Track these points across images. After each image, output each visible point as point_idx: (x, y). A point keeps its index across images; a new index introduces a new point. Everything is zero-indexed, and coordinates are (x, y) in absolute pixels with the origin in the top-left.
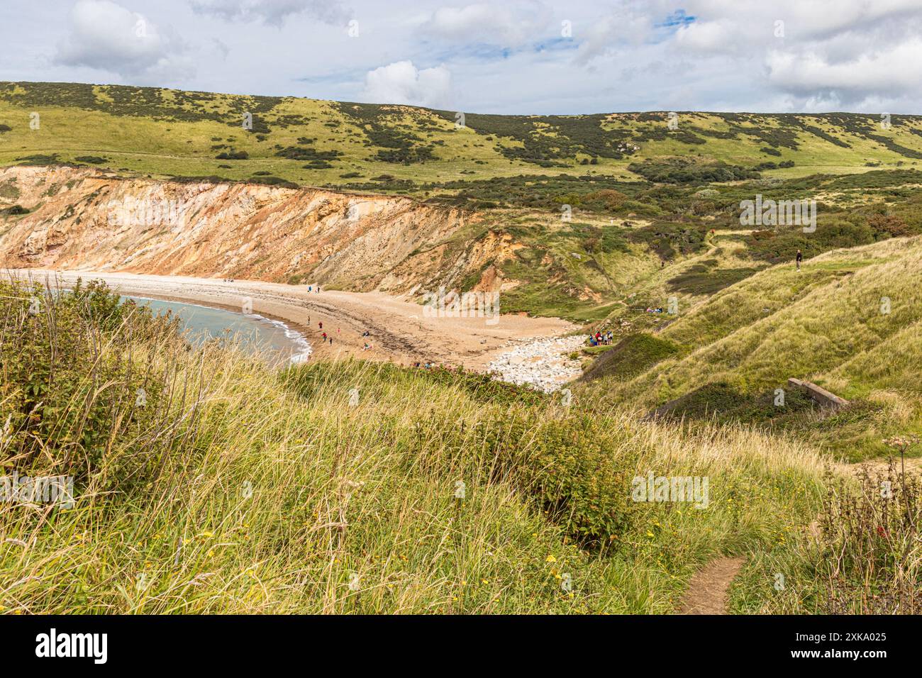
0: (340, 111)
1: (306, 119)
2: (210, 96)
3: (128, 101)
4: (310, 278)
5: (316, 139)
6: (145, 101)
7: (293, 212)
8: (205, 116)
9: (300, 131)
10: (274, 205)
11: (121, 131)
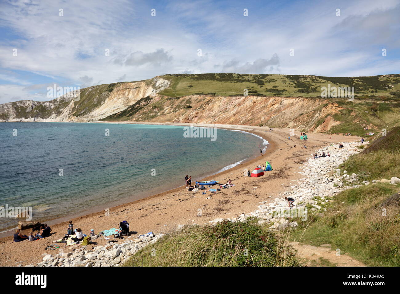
0: (287, 78)
1: (276, 80)
2: (247, 75)
3: (224, 77)
4: (266, 124)
5: (278, 86)
6: (228, 77)
7: (264, 104)
8: (246, 81)
9: (274, 84)
10: (258, 102)
11: (221, 86)
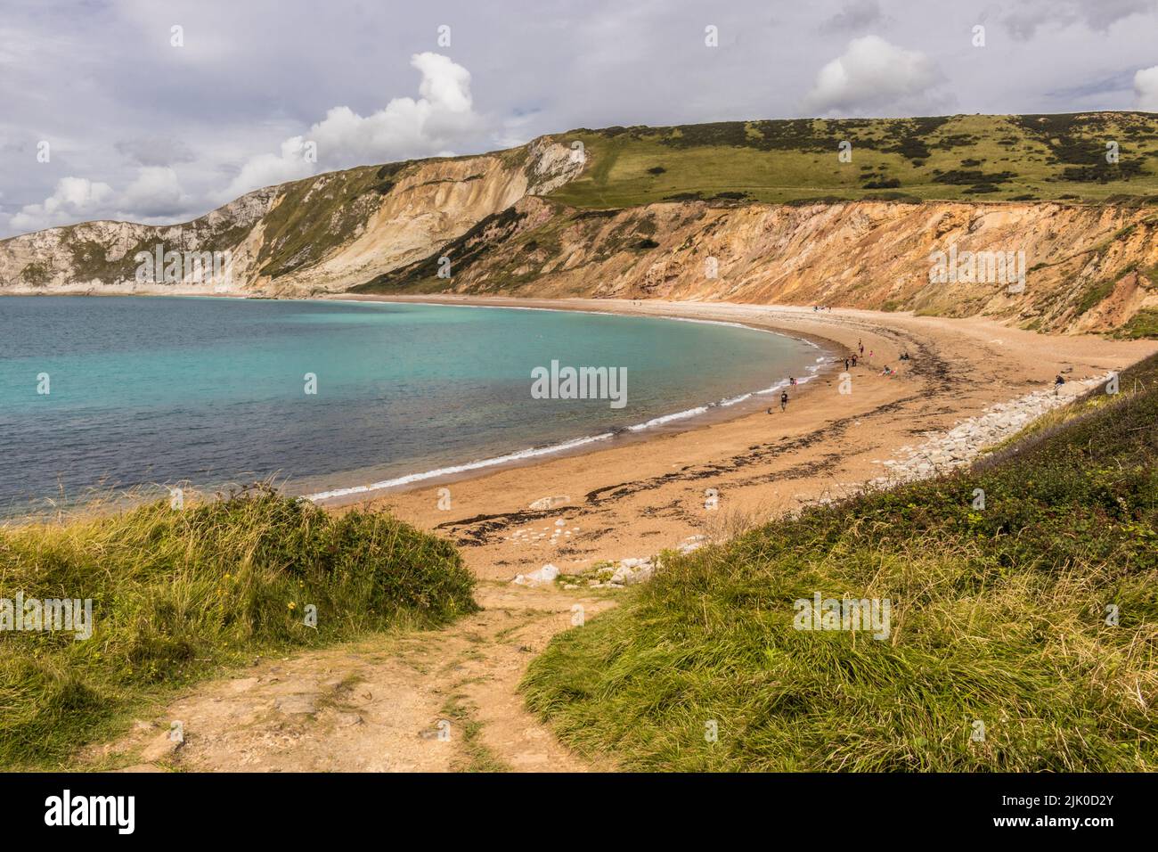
0: (1020, 126)
1: (976, 138)
2: (865, 122)
3: (778, 136)
4: (909, 304)
5: (984, 160)
6: (795, 133)
7: (909, 231)
9: (966, 152)
10: (890, 224)
11: (767, 166)
